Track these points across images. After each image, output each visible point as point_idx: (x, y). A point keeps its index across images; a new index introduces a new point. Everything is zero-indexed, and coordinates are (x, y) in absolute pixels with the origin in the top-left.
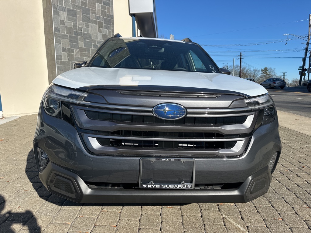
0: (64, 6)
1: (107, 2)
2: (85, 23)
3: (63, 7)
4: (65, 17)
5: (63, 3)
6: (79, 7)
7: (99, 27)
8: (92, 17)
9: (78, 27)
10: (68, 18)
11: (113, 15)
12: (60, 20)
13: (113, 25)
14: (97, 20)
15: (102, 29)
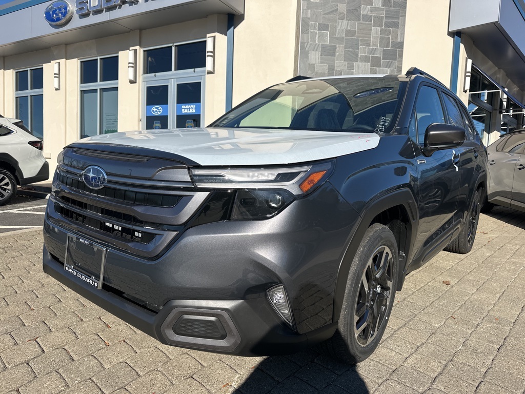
0: (317, 42)
1: (392, 22)
2: (348, 64)
3: (316, 44)
4: (317, 59)
5: (317, 38)
6: (340, 40)
7: (372, 65)
8: (363, 51)
9: (336, 71)
10: (321, 59)
11: (403, 42)
12: (309, 64)
13: (402, 58)
14: (370, 55)
15: (377, 68)
